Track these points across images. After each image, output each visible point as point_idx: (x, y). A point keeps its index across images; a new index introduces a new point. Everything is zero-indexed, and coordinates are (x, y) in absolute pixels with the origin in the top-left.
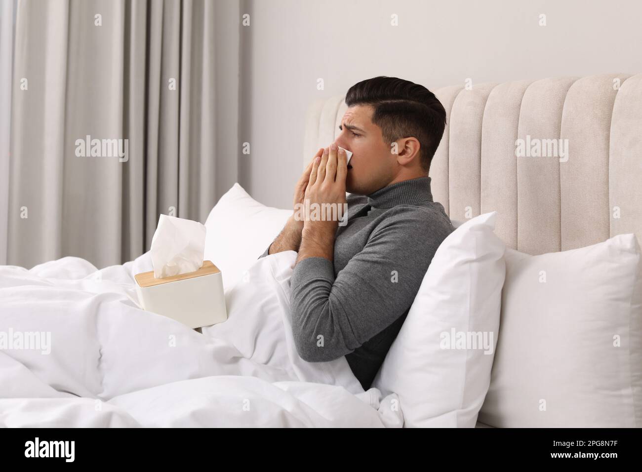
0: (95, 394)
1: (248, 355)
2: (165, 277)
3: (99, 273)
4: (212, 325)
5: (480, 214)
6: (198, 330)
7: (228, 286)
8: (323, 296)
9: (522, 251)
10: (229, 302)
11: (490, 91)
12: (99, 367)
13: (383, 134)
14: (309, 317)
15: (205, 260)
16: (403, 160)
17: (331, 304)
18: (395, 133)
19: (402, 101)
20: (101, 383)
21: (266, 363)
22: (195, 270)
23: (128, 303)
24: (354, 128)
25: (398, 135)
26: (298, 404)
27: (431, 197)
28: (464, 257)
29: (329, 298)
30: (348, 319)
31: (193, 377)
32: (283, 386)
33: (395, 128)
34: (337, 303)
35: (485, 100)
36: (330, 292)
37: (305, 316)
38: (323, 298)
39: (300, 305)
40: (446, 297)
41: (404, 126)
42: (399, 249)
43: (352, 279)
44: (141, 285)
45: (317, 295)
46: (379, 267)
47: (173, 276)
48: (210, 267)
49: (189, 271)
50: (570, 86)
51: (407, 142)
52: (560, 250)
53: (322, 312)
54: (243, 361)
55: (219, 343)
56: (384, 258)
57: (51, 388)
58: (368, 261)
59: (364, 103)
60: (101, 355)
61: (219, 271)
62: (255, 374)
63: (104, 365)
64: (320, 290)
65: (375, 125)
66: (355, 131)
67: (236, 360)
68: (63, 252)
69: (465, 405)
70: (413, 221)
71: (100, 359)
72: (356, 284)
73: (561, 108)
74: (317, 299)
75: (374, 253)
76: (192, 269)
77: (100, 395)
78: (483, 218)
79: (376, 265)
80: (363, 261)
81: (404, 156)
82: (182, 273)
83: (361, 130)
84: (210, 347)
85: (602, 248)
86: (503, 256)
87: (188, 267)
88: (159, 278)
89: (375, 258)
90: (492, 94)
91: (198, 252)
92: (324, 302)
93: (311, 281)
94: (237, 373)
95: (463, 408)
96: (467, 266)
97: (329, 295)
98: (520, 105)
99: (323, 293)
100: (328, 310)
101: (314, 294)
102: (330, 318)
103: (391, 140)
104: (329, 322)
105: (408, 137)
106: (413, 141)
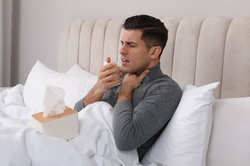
2: (50, 117)
4: (73, 138)
8: (130, 118)
17: (134, 122)
18: (151, 44)
19: (154, 28)
21: (104, 155)
24: (132, 43)
28: (203, 103)
29: (133, 118)
30: (142, 128)
34: (137, 121)
36: (132, 115)
38: (130, 119)
40: (194, 122)
41: (155, 41)
42: (163, 97)
43: (143, 110)
44: (41, 122)
48: (69, 110)
49: (60, 113)
51: (155, 49)
53: (130, 126)
58: (149, 103)
59: (136, 29)
64: (128, 115)
65: (142, 41)
66: (132, 44)
72: (145, 113)
74: (127, 120)
75: (151, 99)
79: (153, 104)
80: (147, 103)
82: (57, 113)
83: (136, 44)
93: (123, 111)
96: (204, 107)
97: (132, 117)
100: (133, 125)
101: (126, 117)
102: (134, 128)
103: (149, 47)
104: (133, 130)
105: (156, 46)
106: (159, 48)
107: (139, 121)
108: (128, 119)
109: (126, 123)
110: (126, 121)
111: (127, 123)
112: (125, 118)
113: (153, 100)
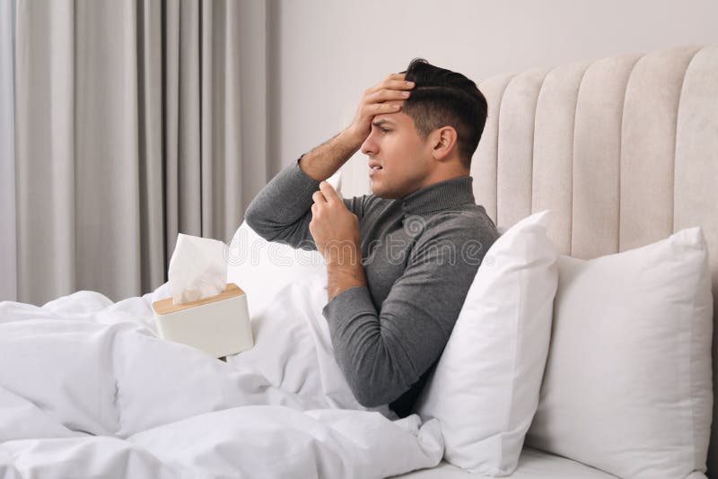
0: (112, 431)
1: (277, 383)
2: (185, 303)
3: (114, 306)
4: (236, 354)
5: (531, 214)
6: (223, 359)
7: (254, 311)
8: (373, 333)
9: (577, 257)
10: (255, 328)
11: (545, 76)
12: (115, 403)
13: (416, 126)
14: (363, 360)
15: (228, 282)
16: (439, 153)
17: (386, 342)
19: (439, 87)
20: (118, 419)
21: (297, 392)
22: (217, 294)
23: (144, 332)
24: (384, 122)
25: (433, 126)
26: (331, 433)
27: (473, 199)
28: (513, 263)
29: (381, 333)
30: (407, 354)
31: (217, 409)
32: (315, 414)
33: (429, 119)
35: (539, 87)
36: (379, 325)
37: (358, 358)
39: (348, 346)
43: (404, 308)
44: (160, 312)
45: (367, 333)
46: (430, 289)
47: (194, 301)
48: (234, 290)
49: (211, 295)
50: (634, 64)
51: (442, 133)
52: (618, 252)
53: (378, 352)
54: (270, 390)
55: (245, 371)
56: (433, 277)
57: (65, 428)
58: (417, 284)
60: (117, 391)
61: (242, 292)
62: (284, 403)
63: (121, 401)
66: (385, 126)
67: (263, 388)
68: (78, 287)
69: (511, 426)
70: (458, 229)
71: (116, 395)
72: (409, 314)
73: (624, 90)
75: (422, 273)
76: (215, 293)
77: (119, 433)
78: (535, 219)
80: (412, 285)
81: (440, 149)
82: (203, 297)
83: (392, 124)
84: (235, 376)
85: (664, 245)
86: (556, 262)
87: (209, 291)
88: (179, 304)
89: (423, 279)
90: (548, 78)
91: (220, 274)
92: (377, 340)
93: (356, 316)
94: (264, 402)
95: (509, 430)
96: (517, 273)
97: (379, 329)
98: (578, 90)
99: (373, 330)
100: (384, 349)
101: (364, 333)
102: (387, 358)
103: (426, 132)
104: (387, 362)
105: (443, 126)
106: (449, 130)
107: (396, 339)
108: (369, 335)
109: (366, 346)
110: (365, 342)
111: (370, 348)
112: (362, 335)
113: (427, 276)
